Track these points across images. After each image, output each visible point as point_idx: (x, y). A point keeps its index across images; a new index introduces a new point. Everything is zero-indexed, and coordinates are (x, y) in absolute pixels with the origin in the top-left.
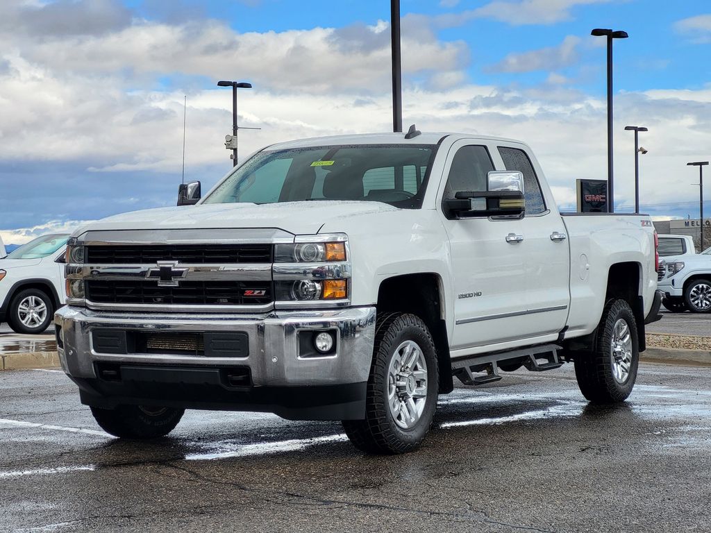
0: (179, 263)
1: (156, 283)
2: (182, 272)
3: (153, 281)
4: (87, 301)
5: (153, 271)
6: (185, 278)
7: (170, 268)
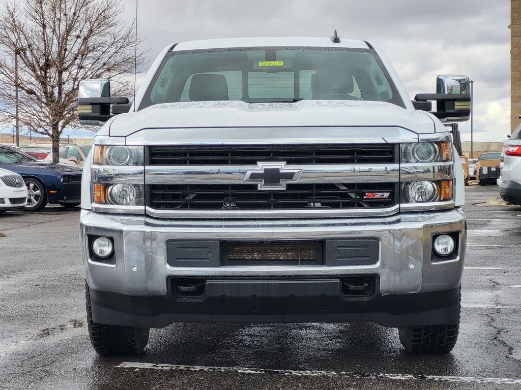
0: (286, 164)
1: (255, 186)
2: (293, 174)
3: (252, 185)
4: (148, 208)
5: (252, 174)
6: (297, 181)
7: (278, 170)
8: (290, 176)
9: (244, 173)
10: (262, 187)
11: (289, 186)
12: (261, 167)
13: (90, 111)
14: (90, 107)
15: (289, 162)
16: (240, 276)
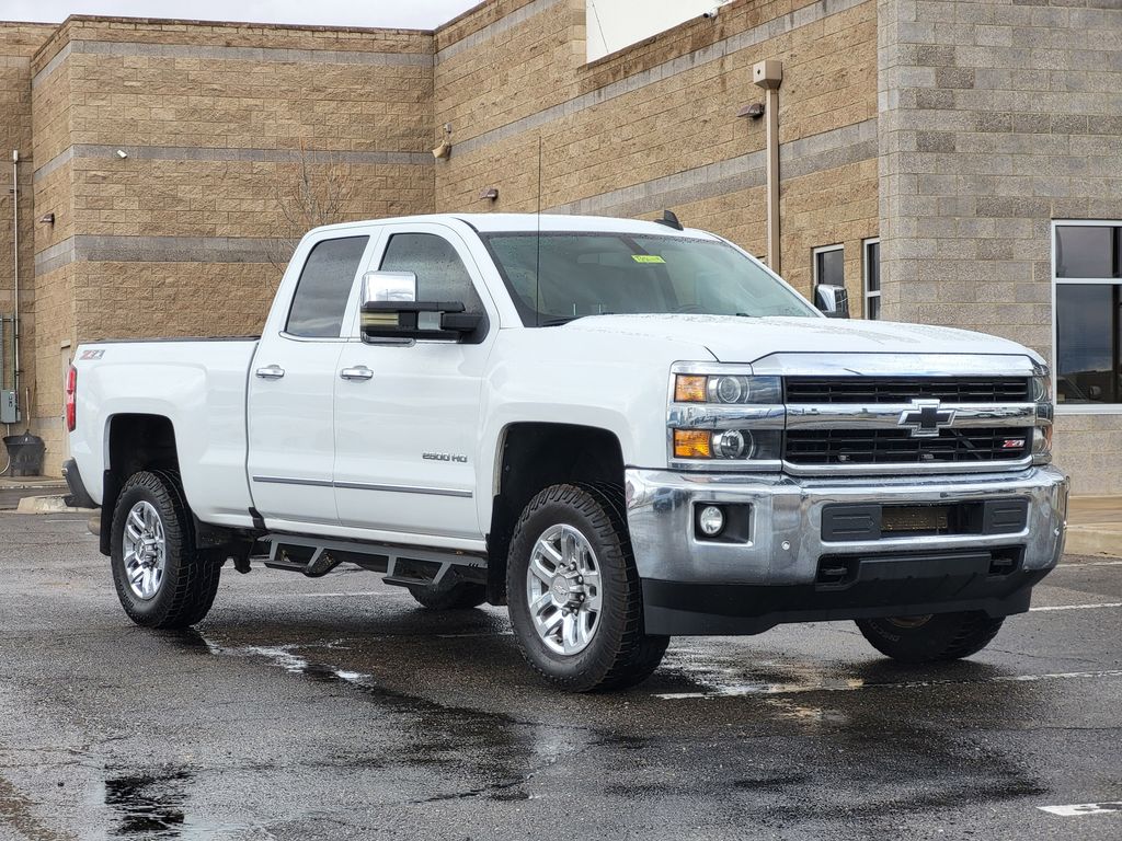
0: (941, 402)
1: (909, 431)
2: (948, 415)
3: (905, 430)
4: (785, 462)
5: (910, 415)
6: (951, 424)
7: (935, 410)
8: (945, 418)
9: (900, 414)
10: (917, 432)
11: (942, 431)
12: (917, 405)
13: (396, 323)
14: (396, 316)
15: (944, 400)
16: (901, 551)
